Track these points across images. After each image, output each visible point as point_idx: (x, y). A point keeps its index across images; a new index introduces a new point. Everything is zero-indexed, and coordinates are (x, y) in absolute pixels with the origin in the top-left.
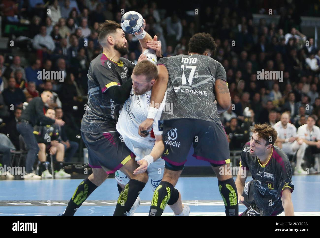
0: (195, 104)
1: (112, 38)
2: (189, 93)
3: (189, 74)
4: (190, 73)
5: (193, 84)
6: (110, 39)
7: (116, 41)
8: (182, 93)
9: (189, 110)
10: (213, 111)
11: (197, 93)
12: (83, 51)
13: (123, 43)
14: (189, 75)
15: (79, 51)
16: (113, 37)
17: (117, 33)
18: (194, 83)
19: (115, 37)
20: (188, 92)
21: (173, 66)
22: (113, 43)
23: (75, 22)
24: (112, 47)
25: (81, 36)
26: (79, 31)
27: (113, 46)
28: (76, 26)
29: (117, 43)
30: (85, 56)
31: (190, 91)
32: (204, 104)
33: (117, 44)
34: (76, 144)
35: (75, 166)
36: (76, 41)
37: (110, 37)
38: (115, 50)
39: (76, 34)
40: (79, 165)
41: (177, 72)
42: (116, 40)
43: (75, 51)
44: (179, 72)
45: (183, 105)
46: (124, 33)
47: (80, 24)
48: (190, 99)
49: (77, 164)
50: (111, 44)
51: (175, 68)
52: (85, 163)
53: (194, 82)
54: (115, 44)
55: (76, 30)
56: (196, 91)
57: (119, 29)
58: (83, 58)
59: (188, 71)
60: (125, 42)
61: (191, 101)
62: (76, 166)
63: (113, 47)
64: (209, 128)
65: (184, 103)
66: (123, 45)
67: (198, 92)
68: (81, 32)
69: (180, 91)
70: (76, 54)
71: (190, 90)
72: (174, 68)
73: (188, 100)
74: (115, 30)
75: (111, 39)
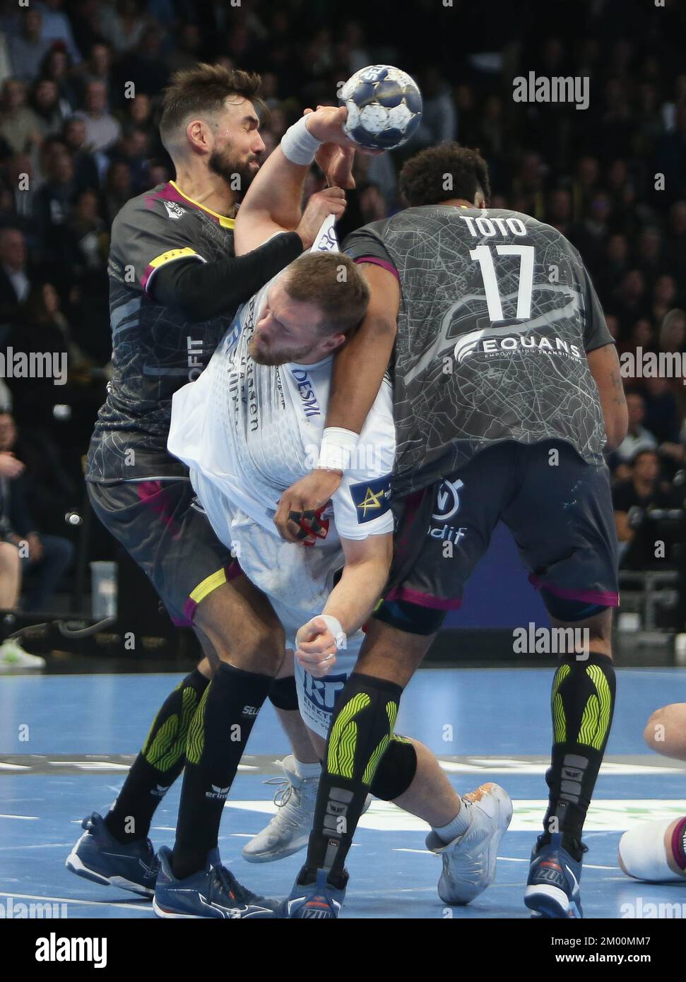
0: (541, 391)
1: (205, 127)
2: (519, 351)
3: (516, 279)
4: (518, 272)
5: (535, 315)
6: (195, 130)
7: (217, 141)
8: (489, 354)
9: (527, 418)
10: (597, 424)
11: (551, 347)
12: (90, 201)
13: (245, 152)
14: (518, 282)
15: (75, 200)
16: (210, 124)
17: (227, 110)
18: (541, 308)
19: (217, 125)
20: (514, 347)
21: (439, 259)
22: (208, 145)
23: (61, 93)
24: (201, 163)
25: (82, 146)
26: (77, 128)
27: (207, 158)
28: (65, 109)
29: (221, 147)
30: (98, 221)
31: (523, 343)
32: (571, 392)
33: (223, 154)
34: (66, 545)
35: (61, 627)
36: (65, 162)
37: (199, 125)
38: (214, 175)
39: (65, 138)
40: (73, 624)
41: (464, 279)
42: (221, 136)
43: (61, 202)
44: (468, 278)
45: (504, 399)
46: (256, 117)
47: (82, 102)
48: (522, 376)
49: (66, 620)
50: (199, 151)
51: (450, 264)
52: (97, 615)
53: (538, 304)
54: (214, 150)
55: (67, 125)
56: (545, 342)
57: (235, 97)
58: (92, 229)
59: (508, 267)
60: (257, 148)
61: (528, 382)
62: (63, 628)
63: (207, 162)
64: (576, 487)
65: (504, 393)
66: (244, 159)
67: (554, 345)
68: (83, 131)
69: (482, 348)
70: (63, 212)
71: (522, 338)
72: (447, 267)
73: (515, 378)
74: (218, 102)
75: (200, 132)
